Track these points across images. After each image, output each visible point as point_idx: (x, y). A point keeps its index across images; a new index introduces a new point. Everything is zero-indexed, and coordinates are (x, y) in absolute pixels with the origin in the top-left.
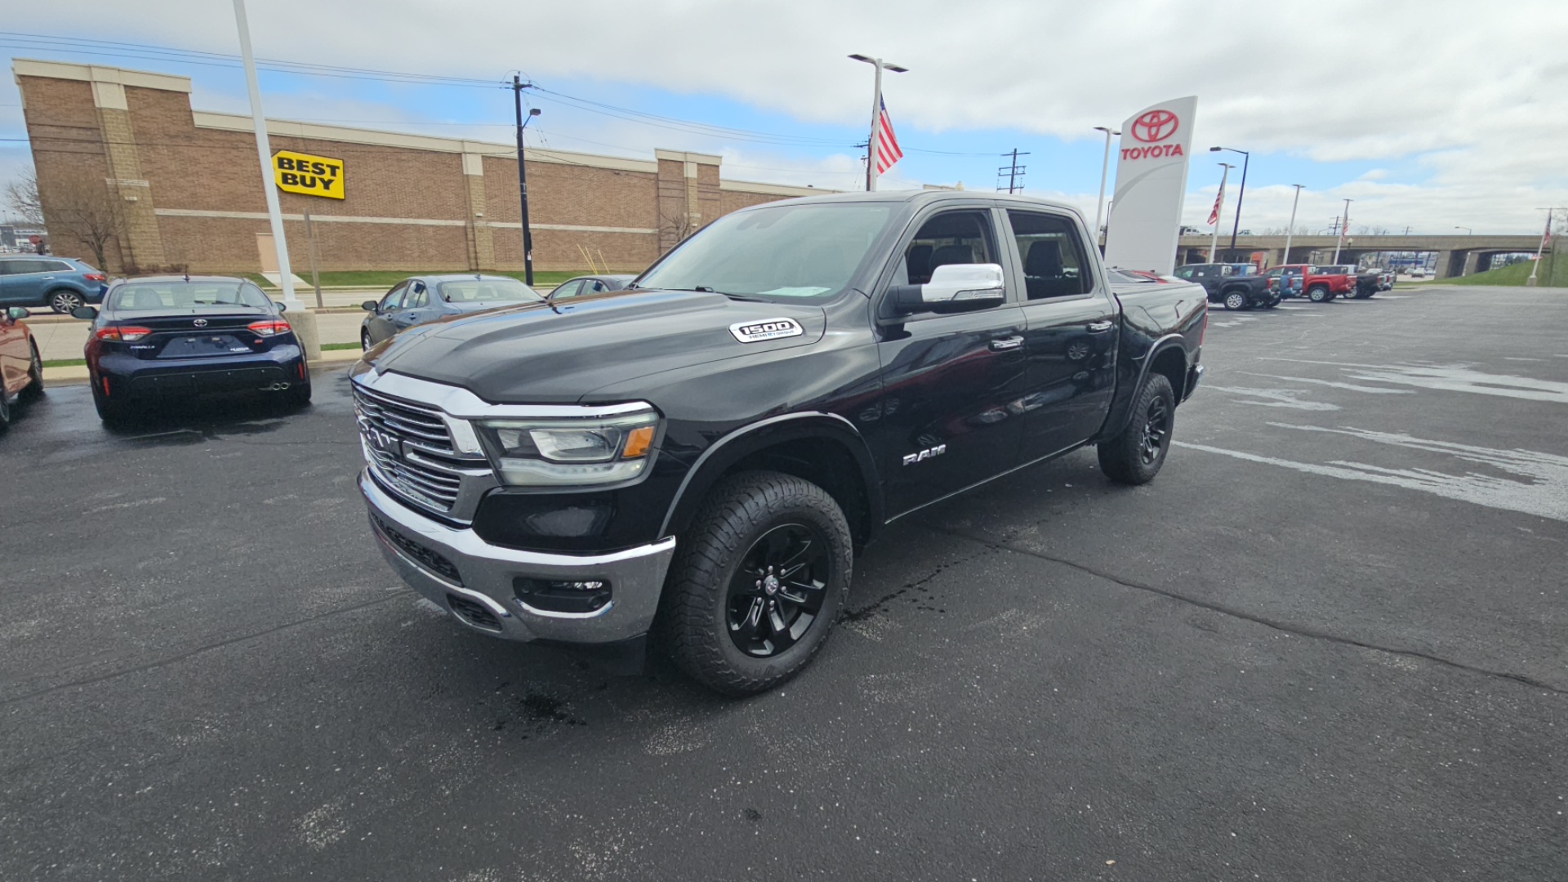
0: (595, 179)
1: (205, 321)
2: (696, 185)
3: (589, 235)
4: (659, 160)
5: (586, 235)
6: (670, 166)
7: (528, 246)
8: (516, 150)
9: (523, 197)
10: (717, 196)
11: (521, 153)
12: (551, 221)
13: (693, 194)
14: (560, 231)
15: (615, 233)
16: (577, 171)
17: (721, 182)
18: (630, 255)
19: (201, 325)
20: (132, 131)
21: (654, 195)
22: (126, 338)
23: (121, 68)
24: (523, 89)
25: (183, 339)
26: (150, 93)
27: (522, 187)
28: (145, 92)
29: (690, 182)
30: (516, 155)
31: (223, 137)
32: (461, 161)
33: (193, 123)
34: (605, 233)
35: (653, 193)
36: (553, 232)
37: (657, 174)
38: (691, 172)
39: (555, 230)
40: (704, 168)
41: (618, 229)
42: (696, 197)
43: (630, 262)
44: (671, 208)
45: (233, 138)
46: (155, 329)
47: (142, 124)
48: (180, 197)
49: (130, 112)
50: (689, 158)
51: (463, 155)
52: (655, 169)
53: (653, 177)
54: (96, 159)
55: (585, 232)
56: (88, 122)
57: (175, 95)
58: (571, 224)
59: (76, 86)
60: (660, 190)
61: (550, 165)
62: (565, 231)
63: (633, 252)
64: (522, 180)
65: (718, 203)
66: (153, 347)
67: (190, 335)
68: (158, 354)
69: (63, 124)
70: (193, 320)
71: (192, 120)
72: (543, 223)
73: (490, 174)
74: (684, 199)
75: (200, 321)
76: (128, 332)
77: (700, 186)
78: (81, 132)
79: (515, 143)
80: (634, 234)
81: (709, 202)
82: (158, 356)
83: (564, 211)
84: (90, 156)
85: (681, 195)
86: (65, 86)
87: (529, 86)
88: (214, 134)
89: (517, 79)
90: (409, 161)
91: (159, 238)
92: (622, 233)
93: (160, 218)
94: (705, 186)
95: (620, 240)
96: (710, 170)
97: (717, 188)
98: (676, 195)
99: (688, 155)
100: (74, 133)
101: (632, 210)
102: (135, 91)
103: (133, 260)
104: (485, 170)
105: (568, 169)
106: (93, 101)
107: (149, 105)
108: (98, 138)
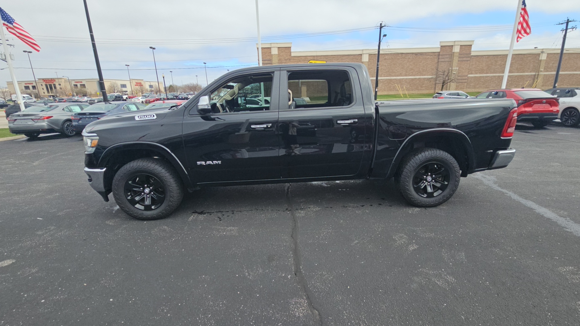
0: (411, 57)
2: (458, 55)
3: (405, 80)
4: (441, 46)
5: (404, 80)
6: (447, 49)
7: (377, 86)
8: (377, 51)
9: (378, 68)
10: (469, 59)
11: (379, 52)
12: (390, 76)
13: (456, 59)
14: (394, 79)
15: (416, 78)
16: (404, 55)
17: (472, 52)
18: (422, 87)
20: (278, 60)
21: (436, 61)
23: (277, 43)
24: (383, 28)
26: (283, 48)
27: (377, 64)
28: (282, 48)
29: (455, 54)
30: (377, 53)
31: (296, 58)
32: (362, 57)
33: (291, 56)
34: (412, 79)
35: (436, 60)
36: (391, 80)
37: (439, 52)
38: (457, 49)
39: (392, 79)
40: (463, 47)
41: (418, 77)
42: (457, 60)
43: (421, 90)
44: (443, 67)
45: (300, 58)
47: (281, 57)
49: (278, 54)
50: (456, 43)
51: (363, 55)
52: (439, 50)
53: (437, 54)
55: (404, 79)
56: (269, 58)
57: (288, 48)
58: (398, 76)
59: (268, 49)
60: (440, 59)
61: (393, 54)
62: (396, 79)
63: (423, 86)
64: (378, 61)
65: (469, 62)
69: (264, 59)
71: (291, 54)
72: (387, 77)
73: (371, 60)
74: (451, 62)
77: (460, 55)
78: (268, 61)
79: (377, 48)
80: (424, 79)
81: (464, 62)
83: (396, 71)
85: (450, 60)
86: (266, 50)
87: (385, 26)
88: (295, 58)
89: (381, 24)
90: (345, 59)
92: (419, 78)
94: (463, 55)
95: (418, 81)
96: (466, 48)
97: (469, 55)
98: (447, 60)
99: (456, 42)
100: (266, 62)
101: (425, 69)
102: (280, 48)
104: (369, 59)
105: (400, 55)
106: (271, 53)
107: (282, 52)
108: (270, 62)
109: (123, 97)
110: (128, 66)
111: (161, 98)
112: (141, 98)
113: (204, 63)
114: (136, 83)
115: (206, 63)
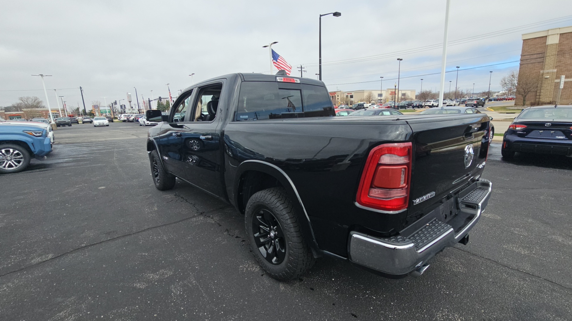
1: (550, 124)
19: (548, 126)
20: (557, 51)
22: (517, 129)
23: (560, 27)
25: (538, 131)
28: (567, 34)
46: (528, 126)
47: (562, 47)
48: (568, 74)
49: (558, 44)
54: (540, 64)
56: (542, 51)
59: (542, 39)
66: (525, 133)
67: (541, 130)
68: (526, 136)
69: (533, 53)
70: (545, 124)
75: (548, 124)
76: (518, 127)
78: (538, 55)
82: (526, 137)
84: (538, 63)
86: (537, 40)
91: (553, 91)
93: (556, 83)
100: (535, 56)
102: (564, 35)
103: (539, 100)
106: (546, 43)
107: (567, 39)
108: (543, 56)
109: (363, 105)
110: (383, 77)
111: (391, 106)
112: (376, 106)
113: (457, 67)
114: (391, 92)
115: (459, 67)
